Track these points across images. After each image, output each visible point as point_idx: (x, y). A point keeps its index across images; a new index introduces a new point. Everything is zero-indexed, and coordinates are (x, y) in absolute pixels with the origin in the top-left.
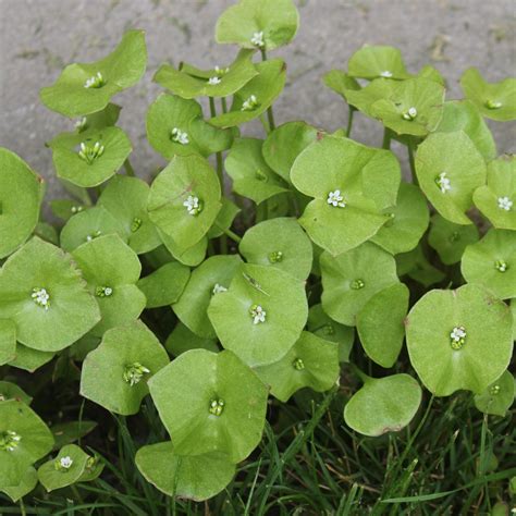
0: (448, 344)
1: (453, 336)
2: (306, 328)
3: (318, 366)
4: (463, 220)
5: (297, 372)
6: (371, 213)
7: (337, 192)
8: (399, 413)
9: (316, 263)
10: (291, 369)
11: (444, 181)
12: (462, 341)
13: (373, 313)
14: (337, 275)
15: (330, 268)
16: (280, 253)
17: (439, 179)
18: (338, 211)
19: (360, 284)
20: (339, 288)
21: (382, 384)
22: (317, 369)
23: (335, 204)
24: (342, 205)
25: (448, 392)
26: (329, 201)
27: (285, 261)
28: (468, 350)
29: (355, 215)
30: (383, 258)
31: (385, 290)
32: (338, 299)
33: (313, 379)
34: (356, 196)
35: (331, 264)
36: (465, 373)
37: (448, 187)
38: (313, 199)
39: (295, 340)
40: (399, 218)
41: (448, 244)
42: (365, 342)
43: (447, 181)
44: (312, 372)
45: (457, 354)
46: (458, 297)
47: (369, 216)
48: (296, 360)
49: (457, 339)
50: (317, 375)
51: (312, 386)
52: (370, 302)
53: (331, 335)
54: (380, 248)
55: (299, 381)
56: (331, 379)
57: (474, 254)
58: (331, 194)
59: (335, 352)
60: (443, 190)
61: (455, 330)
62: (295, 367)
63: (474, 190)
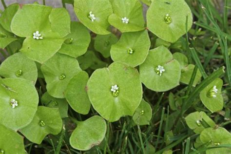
0: (111, 95)
1: (112, 90)
2: (40, 104)
3: (51, 122)
4: (105, 33)
5: (42, 128)
6: (57, 38)
7: (37, 32)
8: (98, 135)
9: (39, 71)
10: (39, 126)
11: (92, 16)
12: (118, 92)
13: (72, 89)
14: (52, 75)
15: (47, 72)
16: (21, 71)
17: (89, 15)
18: (40, 41)
19: (64, 76)
20: (54, 81)
21: (86, 123)
22: (51, 124)
23: (38, 38)
24: (41, 38)
25: (117, 119)
26: (34, 37)
27: (24, 74)
28: (121, 95)
29: (49, 41)
30: (71, 61)
31: (76, 76)
32: (54, 87)
33: (51, 129)
34: (49, 32)
35: (47, 70)
36: (123, 107)
37: (94, 18)
38: (25, 38)
39: (35, 112)
40: (75, 40)
41: (105, 48)
42: (72, 104)
43: (93, 15)
44: (50, 126)
45: (117, 99)
46: (110, 70)
47: (56, 40)
48: (40, 121)
49: (115, 91)
50: (52, 126)
51: (52, 133)
52: (69, 84)
53: (56, 105)
54: (69, 56)
55: (45, 132)
56: (59, 127)
57: (116, 48)
58: (34, 34)
59: (58, 113)
60: (93, 20)
61: (113, 87)
62: (41, 125)
63: (108, 17)
